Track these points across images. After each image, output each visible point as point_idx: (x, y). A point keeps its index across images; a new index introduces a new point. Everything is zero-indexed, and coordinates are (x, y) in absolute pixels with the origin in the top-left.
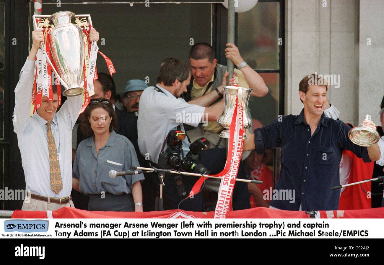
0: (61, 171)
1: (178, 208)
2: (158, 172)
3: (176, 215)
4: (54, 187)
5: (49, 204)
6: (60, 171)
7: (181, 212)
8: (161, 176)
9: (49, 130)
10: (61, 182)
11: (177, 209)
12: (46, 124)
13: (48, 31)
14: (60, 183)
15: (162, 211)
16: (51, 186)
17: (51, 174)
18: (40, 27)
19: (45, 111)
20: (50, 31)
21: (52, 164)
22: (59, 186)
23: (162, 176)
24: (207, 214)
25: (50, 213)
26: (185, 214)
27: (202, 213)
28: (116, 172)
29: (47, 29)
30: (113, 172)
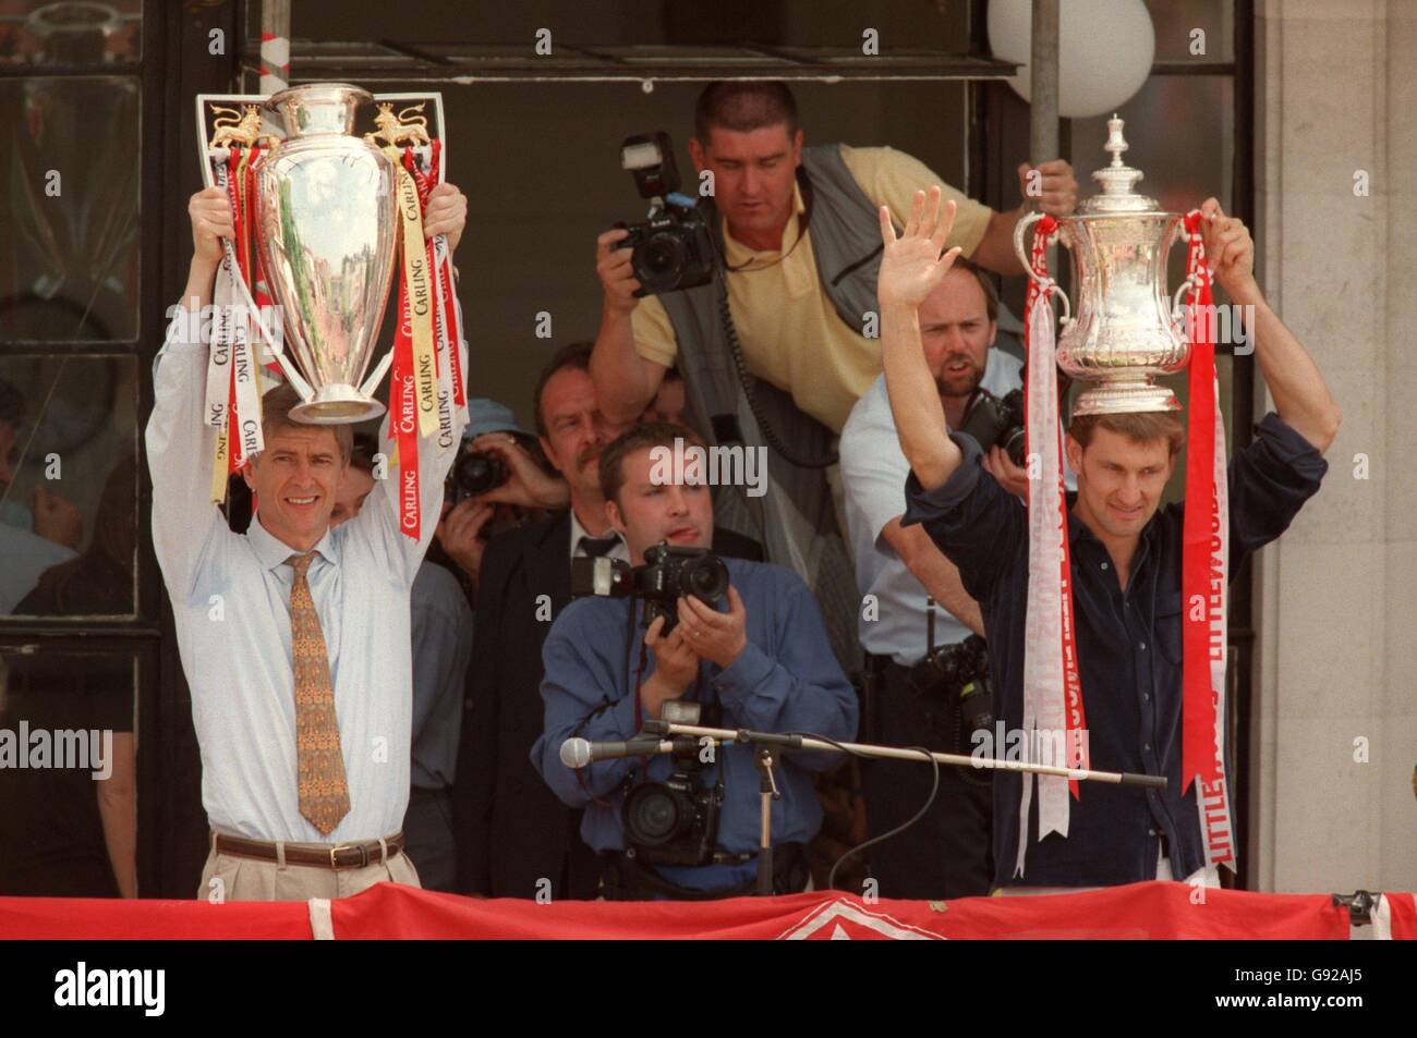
0: (342, 742)
1: (831, 885)
2: (753, 742)
3: (822, 914)
4: (312, 807)
5: (283, 870)
6: (339, 744)
7: (843, 902)
8: (765, 758)
9: (299, 584)
10: (344, 786)
11: (827, 888)
12: (289, 561)
13: (252, 160)
14: (338, 791)
15: (770, 898)
16: (300, 801)
17: (301, 755)
18: (219, 145)
19: (285, 503)
20: (259, 158)
21: (305, 715)
22: (332, 801)
23: (769, 759)
24: (946, 908)
25: (322, 910)
26: (859, 910)
27: (928, 905)
28: (588, 746)
29: (246, 152)
30: (579, 743)
